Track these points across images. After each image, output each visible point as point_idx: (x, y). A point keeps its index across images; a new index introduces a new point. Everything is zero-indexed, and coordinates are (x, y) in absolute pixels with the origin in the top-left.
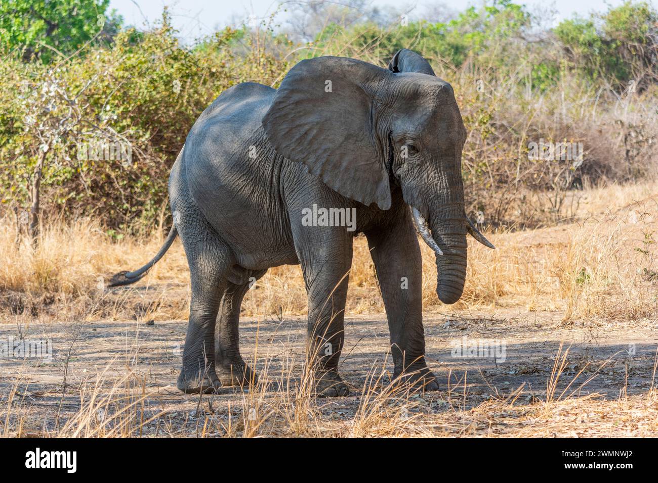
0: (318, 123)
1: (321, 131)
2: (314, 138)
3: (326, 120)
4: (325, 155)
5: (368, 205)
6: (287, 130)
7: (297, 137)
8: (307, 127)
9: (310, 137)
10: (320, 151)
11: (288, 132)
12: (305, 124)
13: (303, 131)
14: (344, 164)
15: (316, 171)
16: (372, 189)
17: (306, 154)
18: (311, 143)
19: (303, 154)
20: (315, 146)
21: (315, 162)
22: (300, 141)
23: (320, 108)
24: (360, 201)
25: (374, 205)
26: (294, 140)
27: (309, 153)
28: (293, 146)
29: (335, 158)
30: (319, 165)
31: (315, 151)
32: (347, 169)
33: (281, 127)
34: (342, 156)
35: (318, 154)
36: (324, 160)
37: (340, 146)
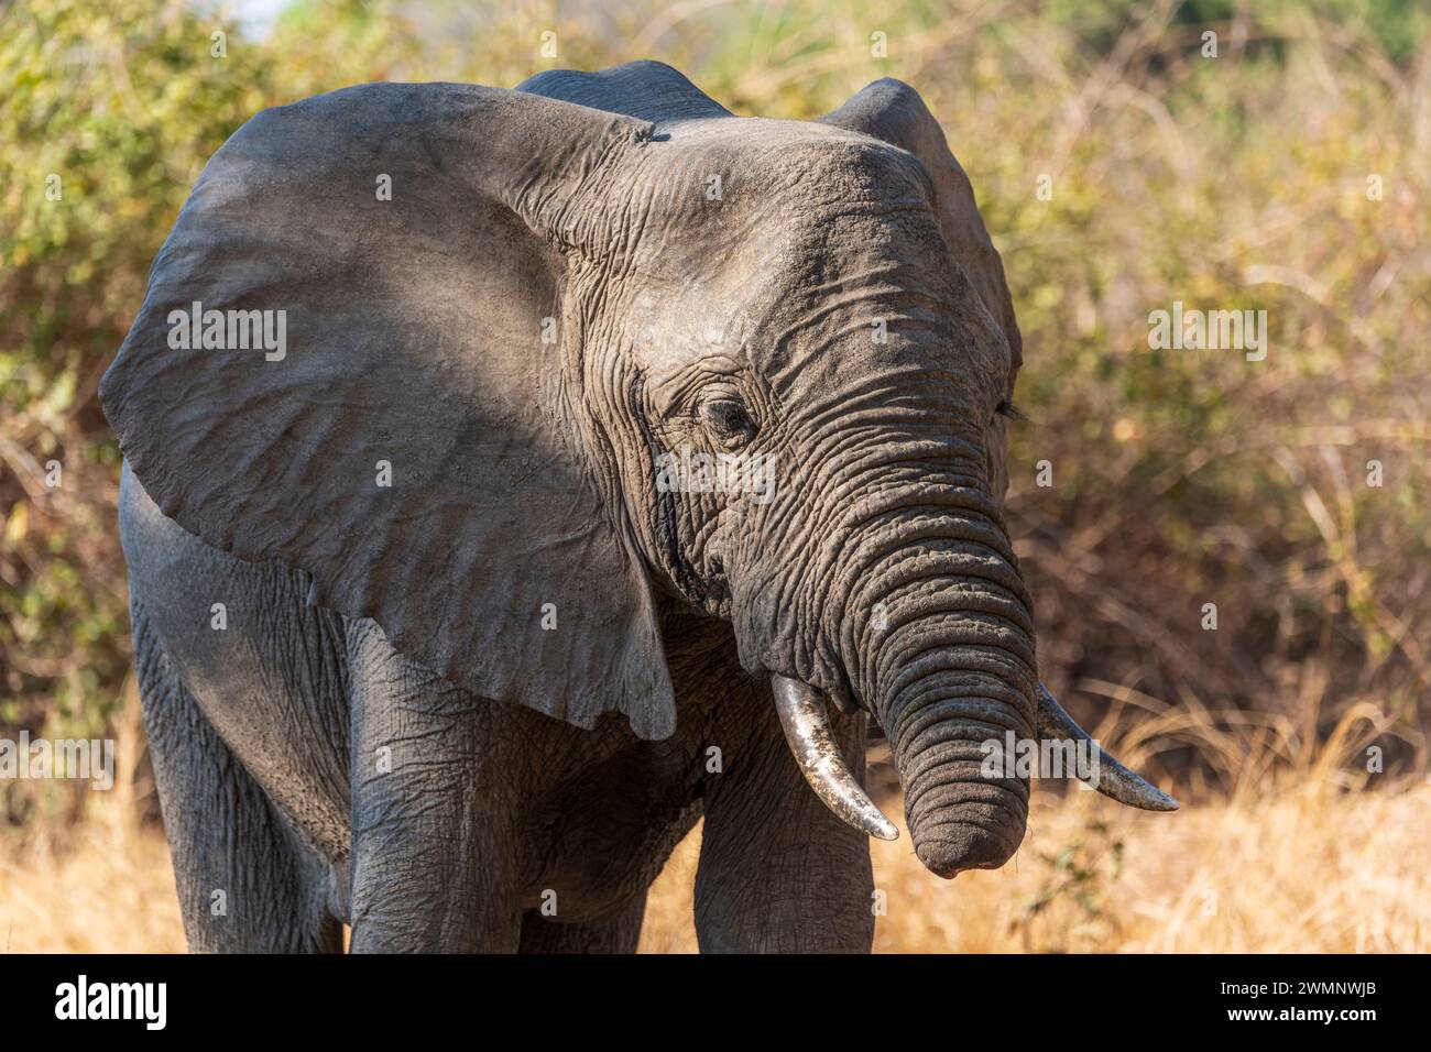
0: (335, 384)
1: (351, 415)
2: (327, 449)
3: (372, 368)
4: (379, 522)
5: (587, 724)
6: (207, 426)
7: (255, 452)
8: (290, 407)
9: (306, 449)
10: (358, 507)
11: (211, 435)
12: (281, 394)
13: (275, 421)
14: (468, 554)
15: (347, 595)
16: (597, 654)
17: (299, 524)
18: (313, 473)
19: (287, 522)
20: (332, 488)
21: (341, 557)
22: (268, 466)
23: (340, 317)
24: (547, 708)
25: (613, 721)
26: (243, 465)
27: (313, 519)
28: (239, 495)
29: (426, 531)
30: (359, 566)
31: (337, 506)
32: (479, 575)
33: (183, 416)
34: (455, 515)
35: (348, 520)
36: (376, 544)
37: (441, 476)
